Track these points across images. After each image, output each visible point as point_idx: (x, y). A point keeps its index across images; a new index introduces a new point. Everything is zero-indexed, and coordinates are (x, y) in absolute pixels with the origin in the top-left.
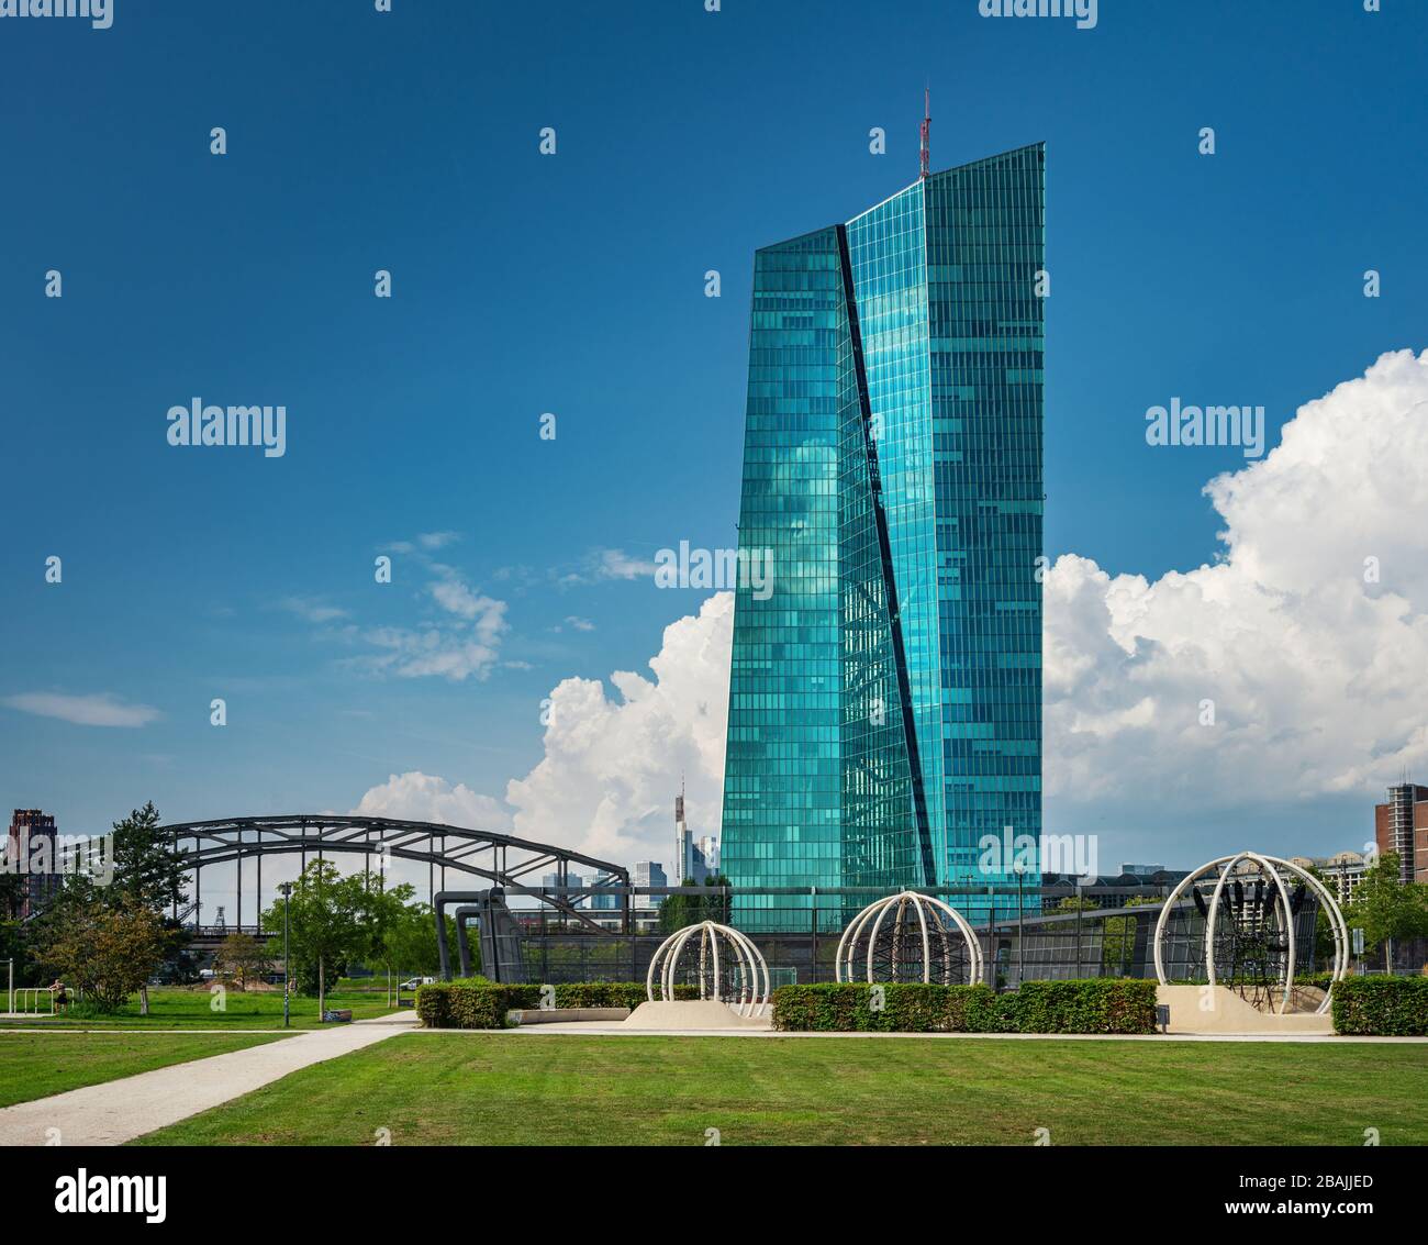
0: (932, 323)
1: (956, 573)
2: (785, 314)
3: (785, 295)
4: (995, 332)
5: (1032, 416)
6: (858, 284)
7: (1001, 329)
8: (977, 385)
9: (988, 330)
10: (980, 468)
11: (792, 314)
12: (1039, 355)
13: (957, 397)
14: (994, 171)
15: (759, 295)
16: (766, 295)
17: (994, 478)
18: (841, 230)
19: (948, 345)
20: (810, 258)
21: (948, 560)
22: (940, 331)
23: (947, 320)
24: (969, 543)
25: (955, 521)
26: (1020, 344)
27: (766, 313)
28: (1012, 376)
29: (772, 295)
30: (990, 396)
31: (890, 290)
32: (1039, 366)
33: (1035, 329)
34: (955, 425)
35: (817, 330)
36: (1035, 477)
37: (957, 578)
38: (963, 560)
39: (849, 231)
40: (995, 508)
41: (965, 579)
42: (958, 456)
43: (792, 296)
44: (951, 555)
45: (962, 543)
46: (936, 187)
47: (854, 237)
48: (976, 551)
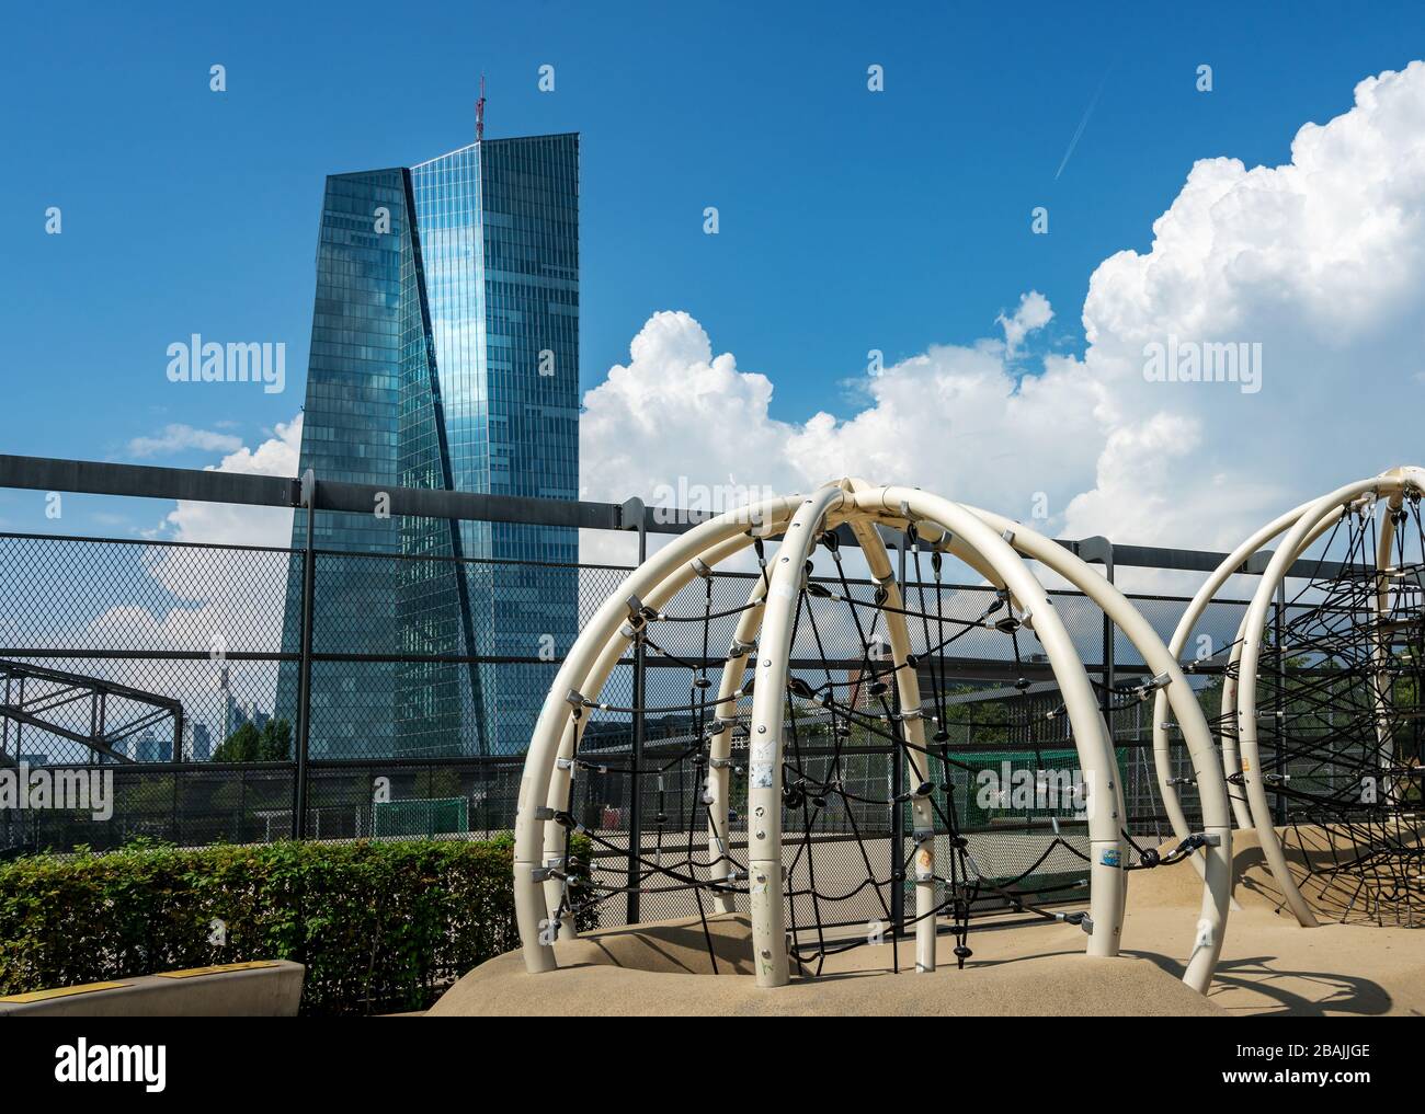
0: (486, 257)
1: (506, 461)
2: (354, 233)
3: (353, 217)
4: (539, 271)
5: (570, 342)
6: (421, 218)
7: (544, 270)
8: (523, 311)
9: (533, 270)
10: (526, 378)
11: (360, 234)
12: (575, 295)
13: (507, 318)
14: (539, 148)
15: (329, 213)
16: (336, 214)
17: (538, 386)
18: (406, 172)
19: (500, 276)
20: (378, 190)
21: (499, 450)
22: (493, 264)
23: (499, 256)
24: (517, 439)
25: (506, 419)
26: (559, 284)
27: (335, 230)
28: (553, 308)
29: (342, 215)
30: (535, 321)
31: (450, 226)
32: (576, 303)
33: (572, 274)
34: (506, 341)
35: (383, 251)
36: (573, 389)
37: (506, 466)
38: (511, 451)
39: (413, 175)
40: (539, 412)
41: (514, 466)
42: (507, 366)
43: (360, 218)
44: (501, 446)
45: (511, 439)
46: (488, 148)
47: (418, 177)
48: (523, 445)
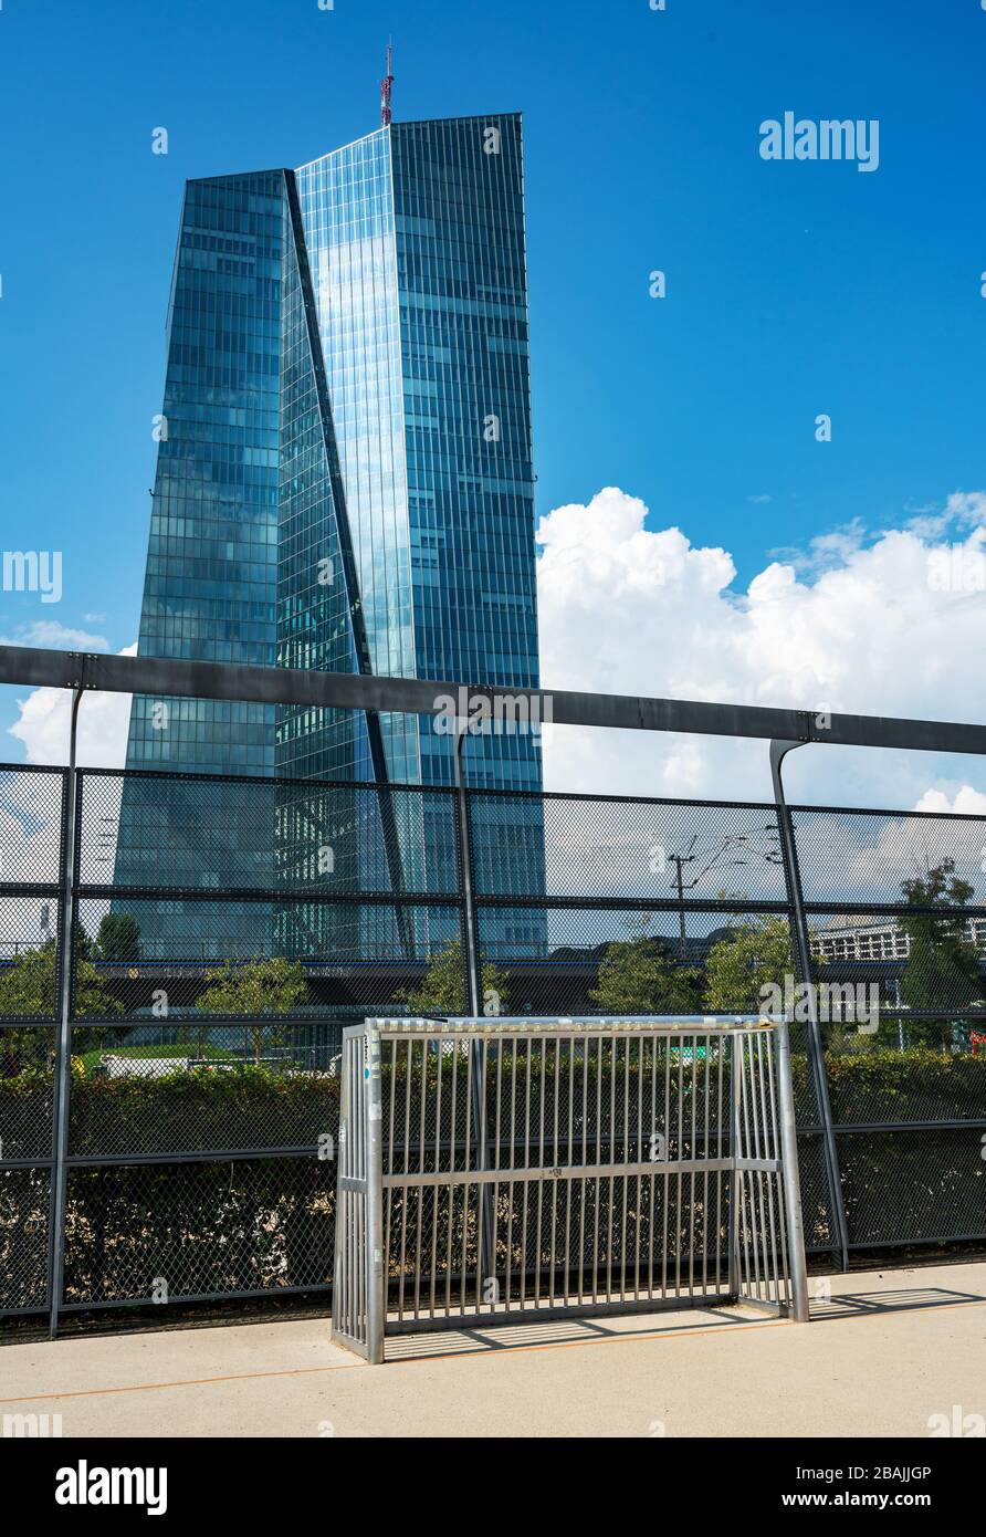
0: (401, 275)
1: (435, 554)
2: (221, 255)
3: (220, 235)
4: (473, 294)
5: (518, 390)
6: (310, 233)
7: (480, 292)
8: (453, 348)
9: (465, 293)
10: (459, 439)
11: (229, 257)
12: (523, 326)
13: (430, 357)
14: (469, 133)
15: (189, 230)
16: (199, 231)
17: (476, 451)
18: (290, 175)
19: (421, 301)
20: (252, 200)
21: (424, 539)
22: (410, 285)
23: (418, 274)
24: (448, 523)
25: (433, 496)
26: (501, 311)
27: (197, 252)
28: (492, 344)
29: (206, 232)
30: (469, 361)
31: (350, 239)
32: (524, 337)
33: (518, 298)
34: (430, 388)
35: (259, 280)
36: (523, 455)
37: (434, 561)
38: (440, 540)
39: (299, 178)
40: (478, 485)
41: (445, 562)
42: (432, 422)
43: (229, 236)
44: (427, 533)
45: (439, 523)
46: (401, 135)
47: (305, 182)
48: (457, 533)
